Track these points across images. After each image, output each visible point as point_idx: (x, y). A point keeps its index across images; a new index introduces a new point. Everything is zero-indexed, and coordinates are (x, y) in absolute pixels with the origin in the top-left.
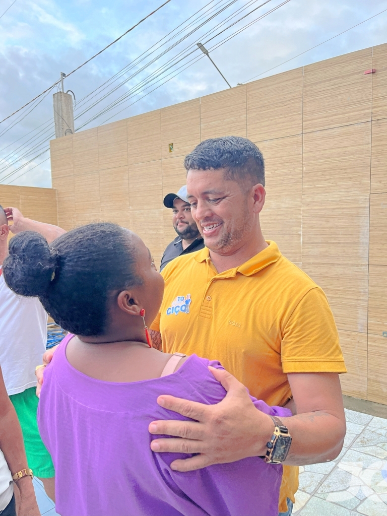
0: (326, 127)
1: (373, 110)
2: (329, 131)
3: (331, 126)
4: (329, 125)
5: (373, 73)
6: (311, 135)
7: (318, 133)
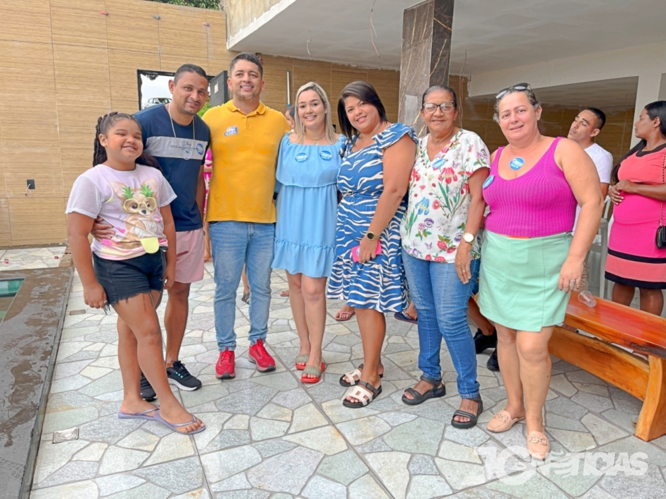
0: (72, 44)
1: (109, 41)
2: (75, 48)
3: (77, 44)
4: (75, 42)
5: (107, 15)
6: (60, 46)
7: (66, 47)
